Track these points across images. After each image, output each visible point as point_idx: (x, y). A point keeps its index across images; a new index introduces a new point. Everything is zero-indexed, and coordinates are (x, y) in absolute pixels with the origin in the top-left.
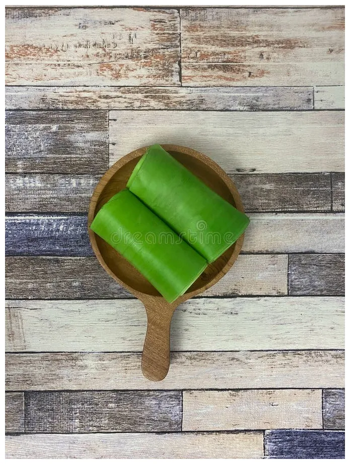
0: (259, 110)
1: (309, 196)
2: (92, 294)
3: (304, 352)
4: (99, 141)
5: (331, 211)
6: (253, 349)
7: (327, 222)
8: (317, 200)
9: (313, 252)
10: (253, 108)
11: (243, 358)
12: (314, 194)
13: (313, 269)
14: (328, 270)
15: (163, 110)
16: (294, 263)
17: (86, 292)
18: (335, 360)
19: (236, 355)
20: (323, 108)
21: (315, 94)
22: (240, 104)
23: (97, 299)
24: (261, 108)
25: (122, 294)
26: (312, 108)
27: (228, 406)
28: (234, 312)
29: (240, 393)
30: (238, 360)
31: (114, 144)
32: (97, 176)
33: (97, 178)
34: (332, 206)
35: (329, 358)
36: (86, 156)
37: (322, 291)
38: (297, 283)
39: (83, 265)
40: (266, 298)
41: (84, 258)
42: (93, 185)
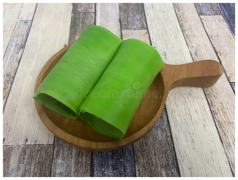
0: (25, 44)
1: (85, 21)
2: (171, 156)
3: (180, 23)
4: (21, 155)
5: (95, 13)
6: (186, 45)
7: (101, 14)
8: (88, 18)
9: (120, 20)
10: (23, 47)
11: (194, 50)
12: (84, 20)
13: (130, 19)
14: (130, 14)
15: (6, 101)
16: (127, 27)
17: (170, 163)
18: (181, 11)
19: (193, 53)
20: (32, 16)
21: (22, 20)
22: (17, 54)
23: (175, 152)
24: (23, 43)
25: (166, 129)
26: (31, 21)
27: (229, 57)
28: (164, 54)
29: (217, 50)
30: (196, 52)
31: (27, 140)
32: (55, 156)
33: (58, 155)
34: (92, 12)
35: (180, 13)
36: (32, 168)
37: (142, 16)
38: (139, 26)
39: (144, 167)
40: (151, 39)
41: (136, 167)
42: (63, 160)
